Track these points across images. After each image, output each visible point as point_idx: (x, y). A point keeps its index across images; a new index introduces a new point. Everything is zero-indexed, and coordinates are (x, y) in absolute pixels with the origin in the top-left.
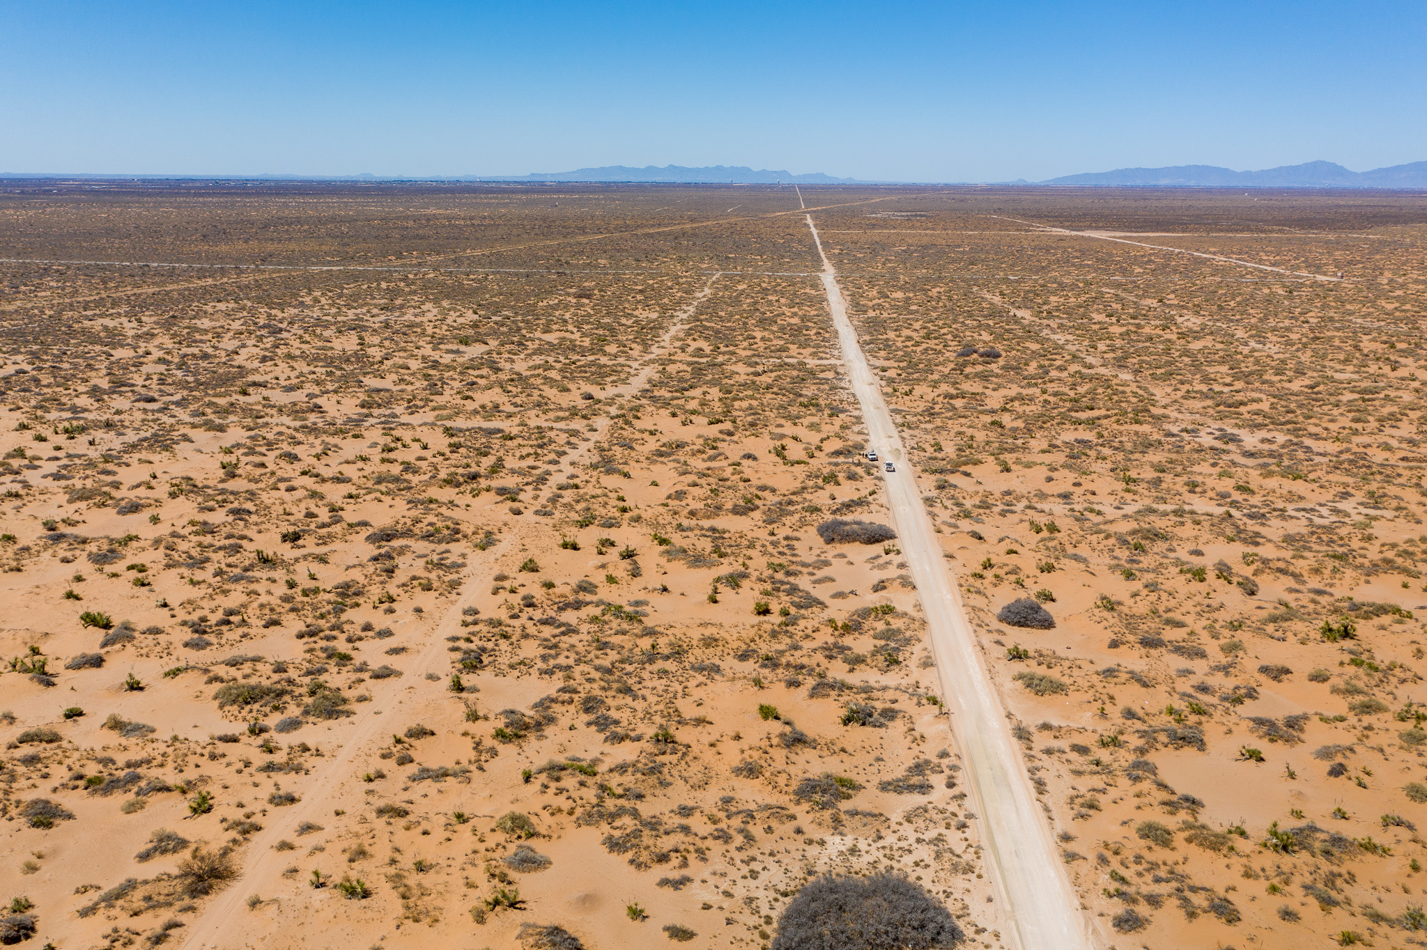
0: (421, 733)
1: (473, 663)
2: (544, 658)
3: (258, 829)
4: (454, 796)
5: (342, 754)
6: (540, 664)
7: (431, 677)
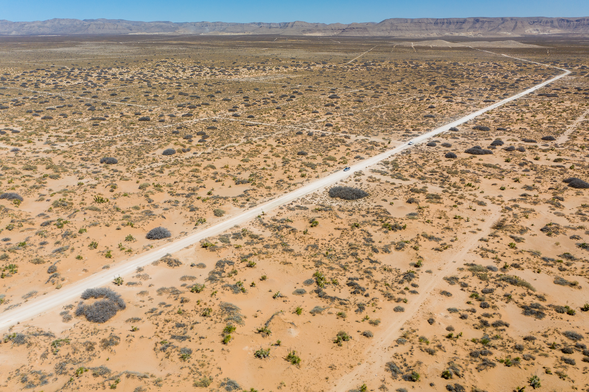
0: (437, 250)
1: (409, 276)
2: (375, 268)
3: (489, 236)
4: (429, 230)
5: (467, 251)
6: (378, 266)
7: (429, 272)
